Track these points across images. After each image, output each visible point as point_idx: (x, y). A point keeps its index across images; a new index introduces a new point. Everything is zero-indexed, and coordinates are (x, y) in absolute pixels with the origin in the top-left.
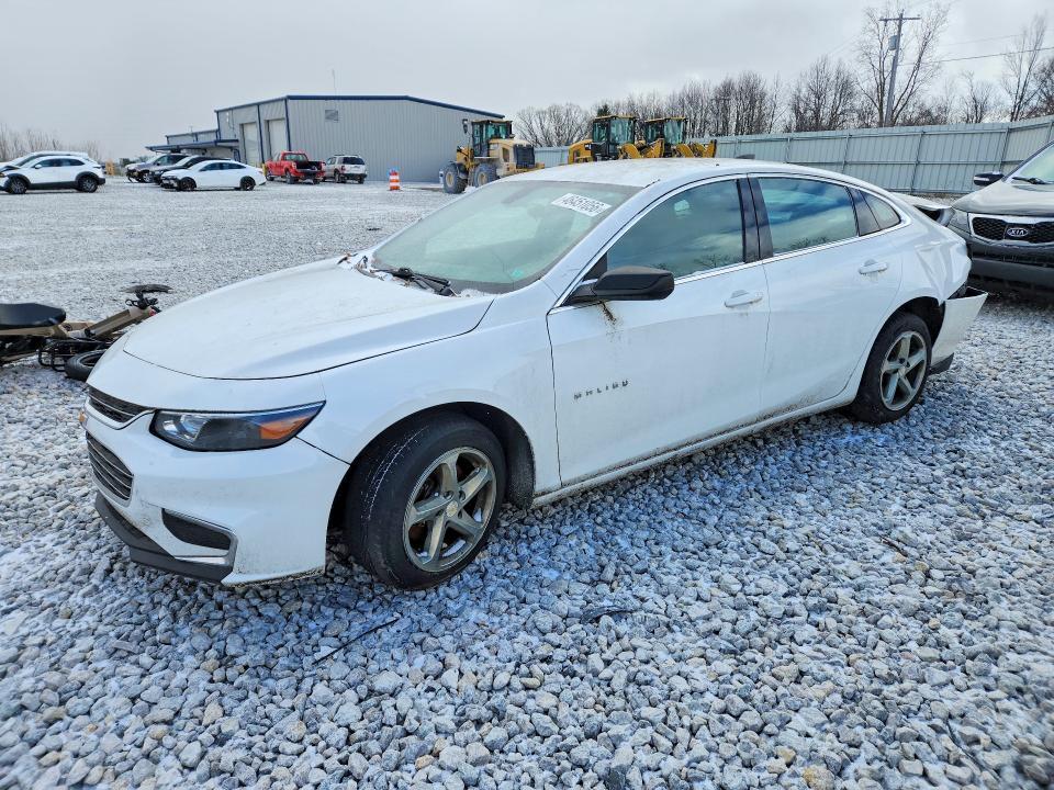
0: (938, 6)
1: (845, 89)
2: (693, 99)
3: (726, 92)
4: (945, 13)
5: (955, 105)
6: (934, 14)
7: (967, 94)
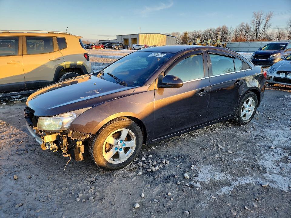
0: (271, 12)
1: (248, 30)
2: (210, 32)
3: (218, 30)
4: (272, 13)
5: (275, 34)
6: (269, 13)
7: (277, 32)
